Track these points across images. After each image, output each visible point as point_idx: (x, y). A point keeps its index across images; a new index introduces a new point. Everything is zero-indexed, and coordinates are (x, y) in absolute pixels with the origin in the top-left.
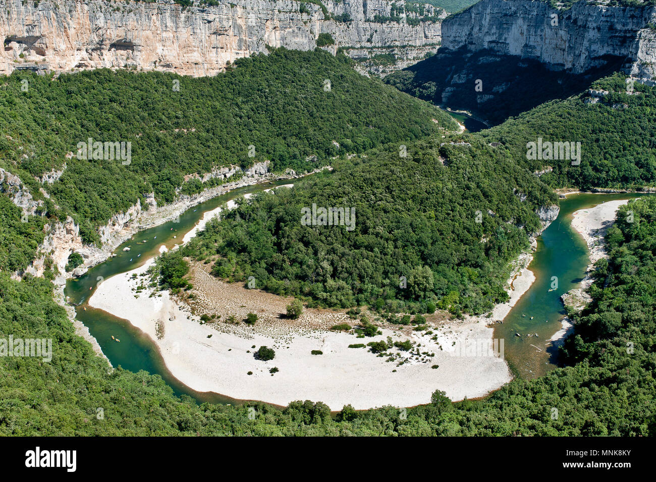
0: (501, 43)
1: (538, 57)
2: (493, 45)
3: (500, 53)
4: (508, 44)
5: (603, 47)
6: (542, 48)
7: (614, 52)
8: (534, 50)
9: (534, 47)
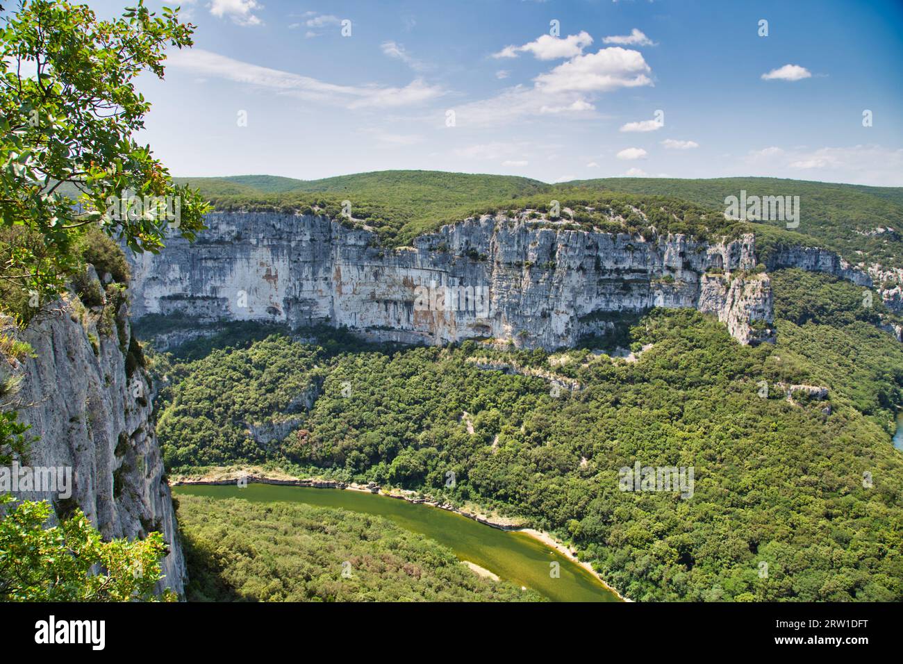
0: (204, 298)
1: (327, 319)
2: (179, 304)
3: (208, 320)
4: (225, 299)
5: (590, 299)
6: (332, 302)
7: (607, 305)
8: (314, 308)
9: (313, 303)
